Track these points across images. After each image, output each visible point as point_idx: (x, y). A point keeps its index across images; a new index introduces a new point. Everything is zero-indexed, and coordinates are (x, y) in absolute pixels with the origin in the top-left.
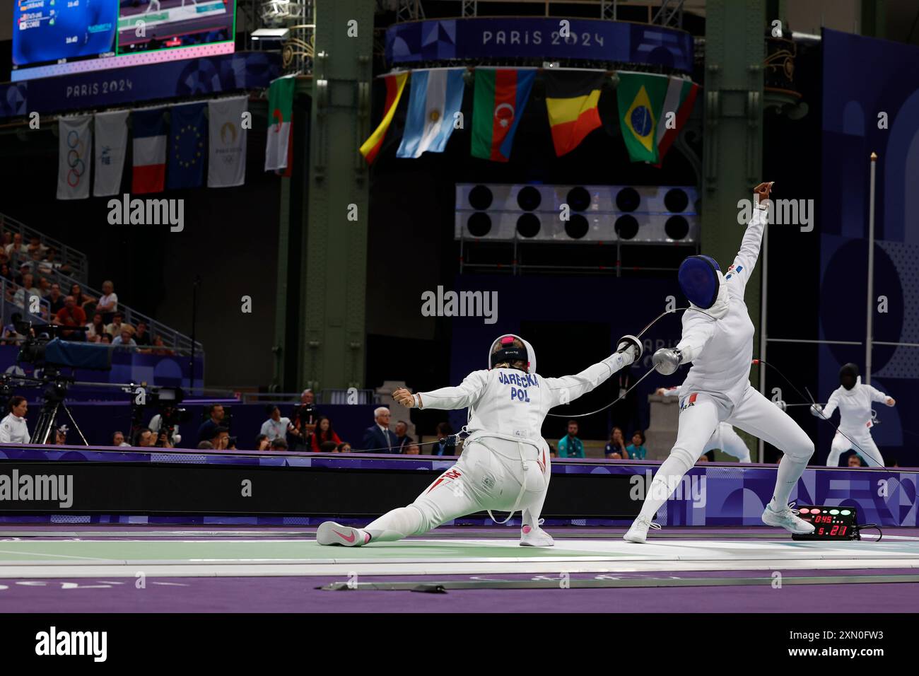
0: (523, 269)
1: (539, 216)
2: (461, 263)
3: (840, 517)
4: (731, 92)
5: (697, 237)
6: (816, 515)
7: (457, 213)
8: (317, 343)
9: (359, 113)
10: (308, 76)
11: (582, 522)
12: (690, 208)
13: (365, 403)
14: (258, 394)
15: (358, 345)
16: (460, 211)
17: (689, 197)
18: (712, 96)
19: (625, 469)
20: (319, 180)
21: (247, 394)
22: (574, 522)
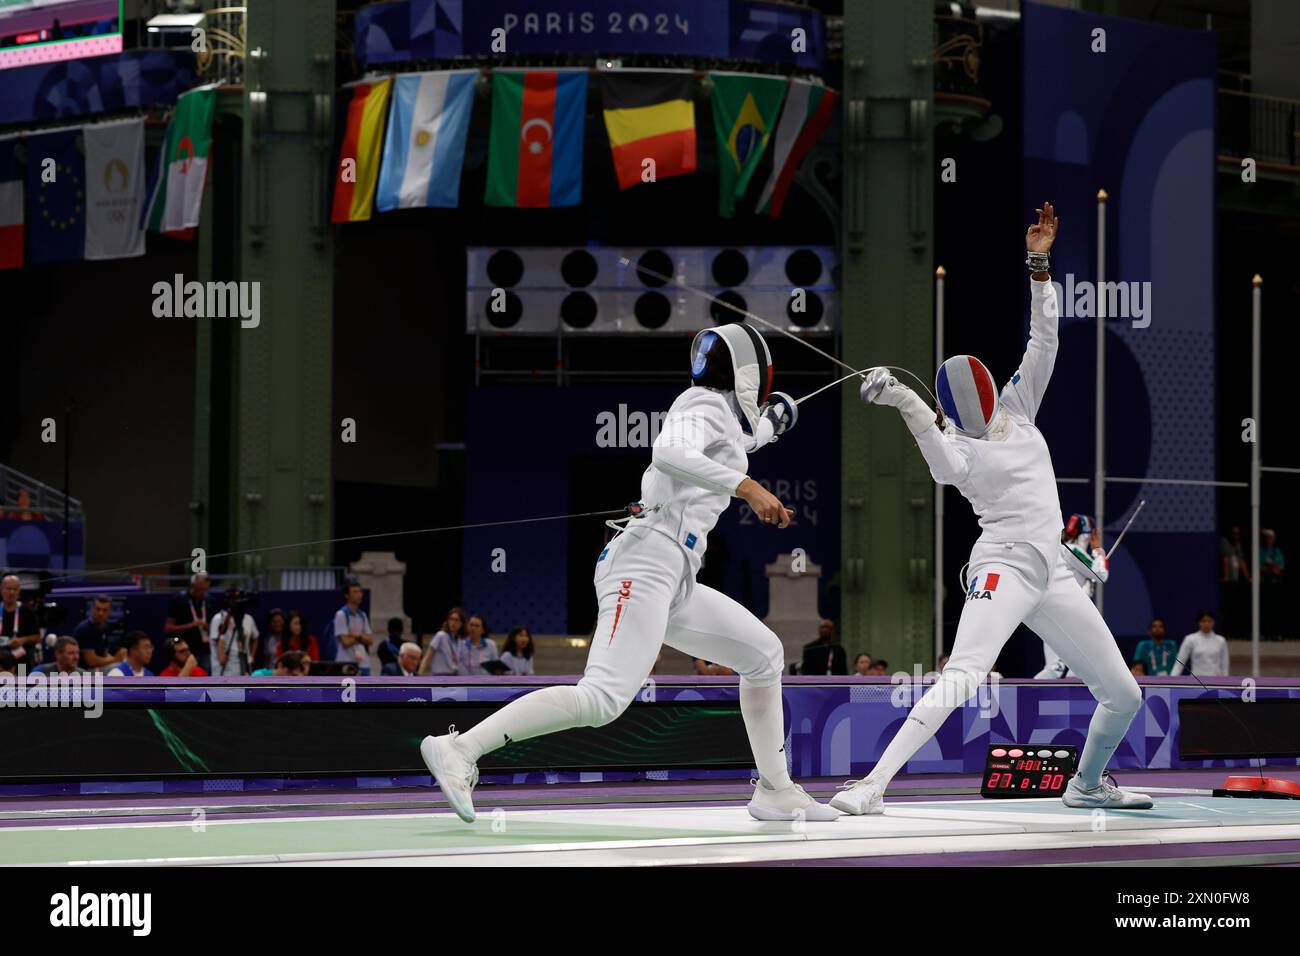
0: (572, 376)
1: (595, 296)
2: (478, 370)
3: (1052, 761)
4: (883, 101)
5: (836, 323)
6: (1016, 759)
7: (470, 295)
8: (258, 496)
9: (317, 142)
10: (235, 87)
11: (663, 775)
12: (824, 280)
13: (333, 587)
14: (168, 577)
15: (321, 497)
16: (474, 289)
17: (823, 261)
18: (856, 107)
19: (728, 692)
20: (257, 246)
21: (150, 576)
22: (650, 775)
